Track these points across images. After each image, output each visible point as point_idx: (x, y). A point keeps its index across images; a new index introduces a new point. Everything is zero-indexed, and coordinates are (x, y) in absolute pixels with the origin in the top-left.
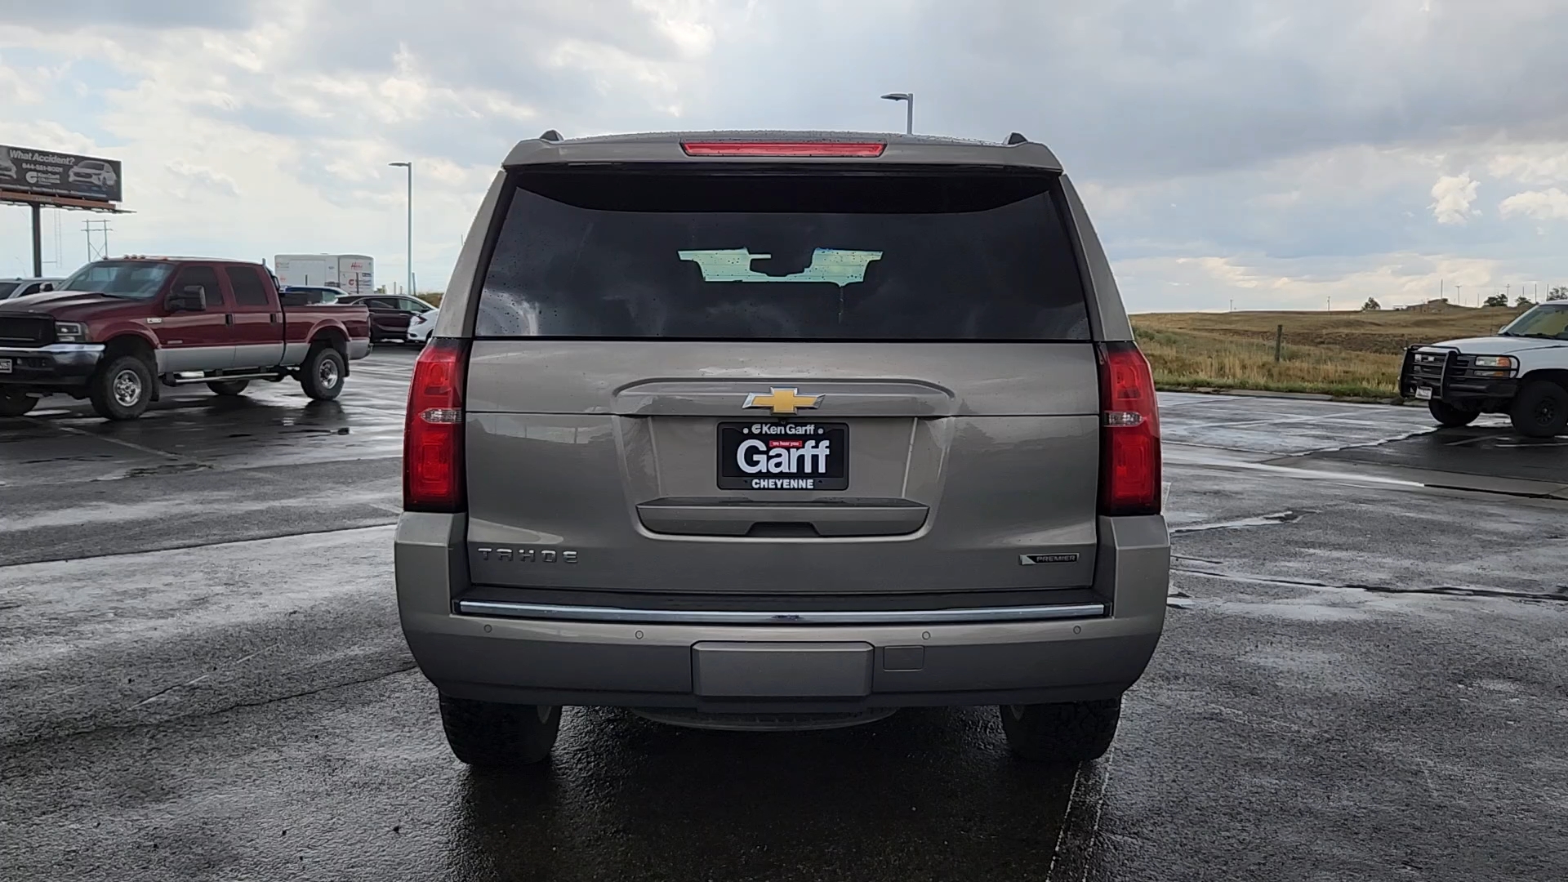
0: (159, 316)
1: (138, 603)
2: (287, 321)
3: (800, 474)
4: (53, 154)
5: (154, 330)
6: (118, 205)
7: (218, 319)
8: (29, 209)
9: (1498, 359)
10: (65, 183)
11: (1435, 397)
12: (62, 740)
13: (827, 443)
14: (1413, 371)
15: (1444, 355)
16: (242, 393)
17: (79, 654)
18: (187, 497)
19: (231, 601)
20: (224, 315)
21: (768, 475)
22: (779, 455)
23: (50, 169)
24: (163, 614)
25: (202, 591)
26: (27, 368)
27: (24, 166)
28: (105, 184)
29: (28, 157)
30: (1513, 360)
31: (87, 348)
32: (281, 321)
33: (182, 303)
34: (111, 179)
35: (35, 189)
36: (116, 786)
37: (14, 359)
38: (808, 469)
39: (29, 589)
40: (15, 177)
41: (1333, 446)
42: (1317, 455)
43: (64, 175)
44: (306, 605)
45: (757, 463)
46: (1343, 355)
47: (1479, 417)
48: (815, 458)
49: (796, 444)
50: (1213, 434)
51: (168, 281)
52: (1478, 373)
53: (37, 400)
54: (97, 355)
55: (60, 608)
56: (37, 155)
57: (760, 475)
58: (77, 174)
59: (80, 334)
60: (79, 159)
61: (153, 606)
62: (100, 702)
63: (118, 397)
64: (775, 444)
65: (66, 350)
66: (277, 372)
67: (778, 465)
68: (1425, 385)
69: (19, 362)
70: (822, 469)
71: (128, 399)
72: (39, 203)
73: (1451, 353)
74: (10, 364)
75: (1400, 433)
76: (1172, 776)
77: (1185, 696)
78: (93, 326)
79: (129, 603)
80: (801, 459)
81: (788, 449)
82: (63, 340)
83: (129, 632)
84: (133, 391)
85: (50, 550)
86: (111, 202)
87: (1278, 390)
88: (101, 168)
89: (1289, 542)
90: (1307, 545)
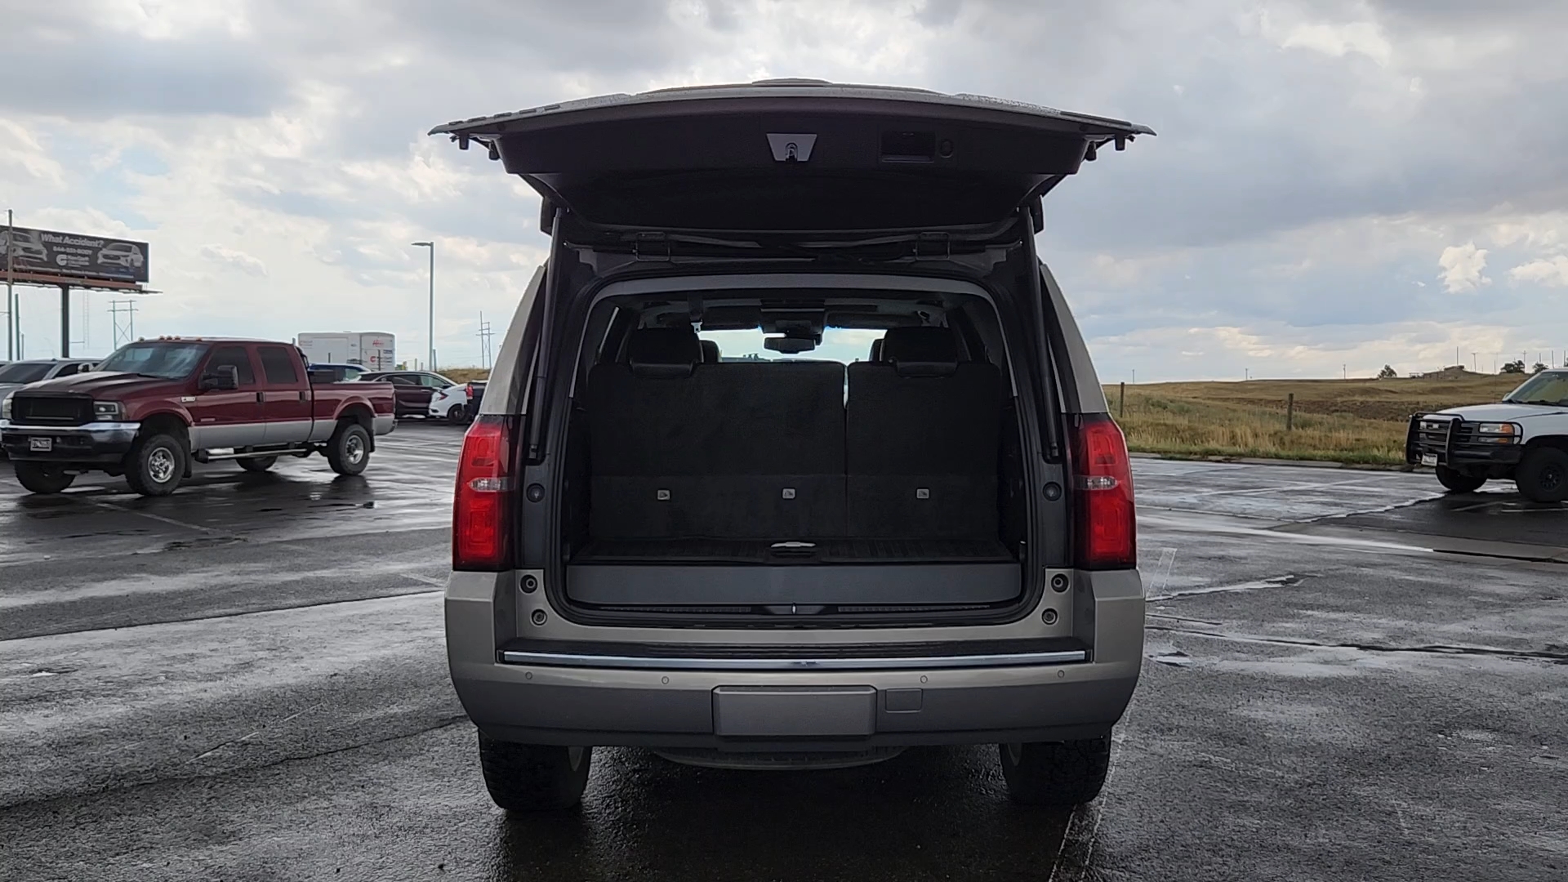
0: (193, 395)
1: (187, 667)
2: (316, 398)
4: (83, 237)
5: (187, 408)
6: (145, 286)
7: (248, 397)
8: (59, 290)
9: (1501, 425)
10: (93, 265)
11: (1441, 463)
12: (127, 791)
14: (1419, 439)
15: (1448, 422)
16: (271, 469)
17: (136, 713)
18: (225, 569)
19: (275, 665)
20: (255, 393)
24: (211, 677)
25: (247, 656)
26: (65, 446)
27: (55, 249)
28: (132, 264)
29: (59, 240)
30: (1515, 426)
31: (123, 426)
32: (310, 399)
33: (215, 382)
34: (138, 259)
35: (64, 271)
36: (180, 830)
37: (54, 438)
39: (84, 655)
40: (45, 259)
41: (1341, 512)
42: (1324, 521)
43: (93, 257)
44: (346, 668)
46: (1357, 423)
47: (1486, 483)
50: (1222, 502)
51: (202, 361)
52: (1483, 440)
53: (73, 477)
54: (133, 433)
55: (113, 672)
56: (67, 238)
58: (105, 256)
59: (117, 413)
60: (108, 242)
61: (201, 670)
62: (159, 756)
63: (152, 473)
65: (102, 428)
66: (304, 448)
68: (1431, 451)
69: (58, 440)
71: (162, 475)
72: (68, 285)
73: (1454, 420)
74: (50, 442)
75: (1407, 499)
76: (1160, 817)
77: (1177, 745)
78: (128, 407)
79: (178, 667)
82: (101, 419)
83: (182, 694)
84: (167, 468)
85: (99, 619)
86: (138, 283)
87: (1289, 458)
88: (129, 250)
89: (1288, 605)
90: (1305, 607)
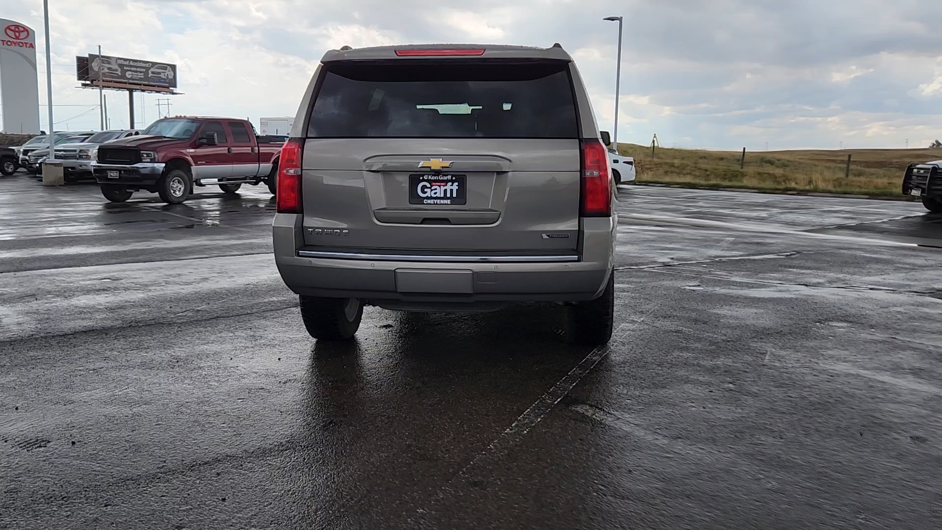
0: (193, 149)
1: (177, 279)
2: (260, 152)
3: (445, 198)
4: (140, 61)
5: (190, 156)
6: (175, 90)
7: (223, 150)
8: (127, 93)
10: (146, 78)
13: (457, 184)
16: (237, 192)
17: (148, 297)
19: (219, 279)
20: (227, 148)
21: (431, 198)
22: (436, 189)
23: (138, 70)
24: (187, 284)
25: (206, 275)
26: (126, 176)
27: (125, 68)
28: (167, 77)
29: (127, 63)
31: (156, 165)
32: (257, 152)
33: (205, 142)
34: (171, 75)
35: (131, 81)
37: (120, 171)
38: (448, 195)
39: (127, 273)
40: (120, 74)
43: (146, 73)
44: (255, 282)
45: (426, 192)
48: (452, 191)
49: (443, 184)
51: (198, 129)
53: (132, 193)
54: (162, 169)
55: (140, 280)
56: (131, 62)
57: (427, 198)
58: (153, 73)
59: (153, 157)
60: (154, 64)
61: (183, 280)
62: (157, 314)
63: (172, 191)
64: (434, 184)
65: (145, 166)
66: (255, 180)
67: (435, 193)
69: (122, 172)
70: (455, 195)
71: (177, 193)
72: (133, 89)
74: (118, 173)
77: (669, 323)
78: (159, 154)
79: (172, 279)
80: (445, 191)
81: (440, 186)
82: (144, 161)
83: (171, 290)
84: (180, 189)
85: (136, 258)
86: (171, 88)
88: (166, 69)
